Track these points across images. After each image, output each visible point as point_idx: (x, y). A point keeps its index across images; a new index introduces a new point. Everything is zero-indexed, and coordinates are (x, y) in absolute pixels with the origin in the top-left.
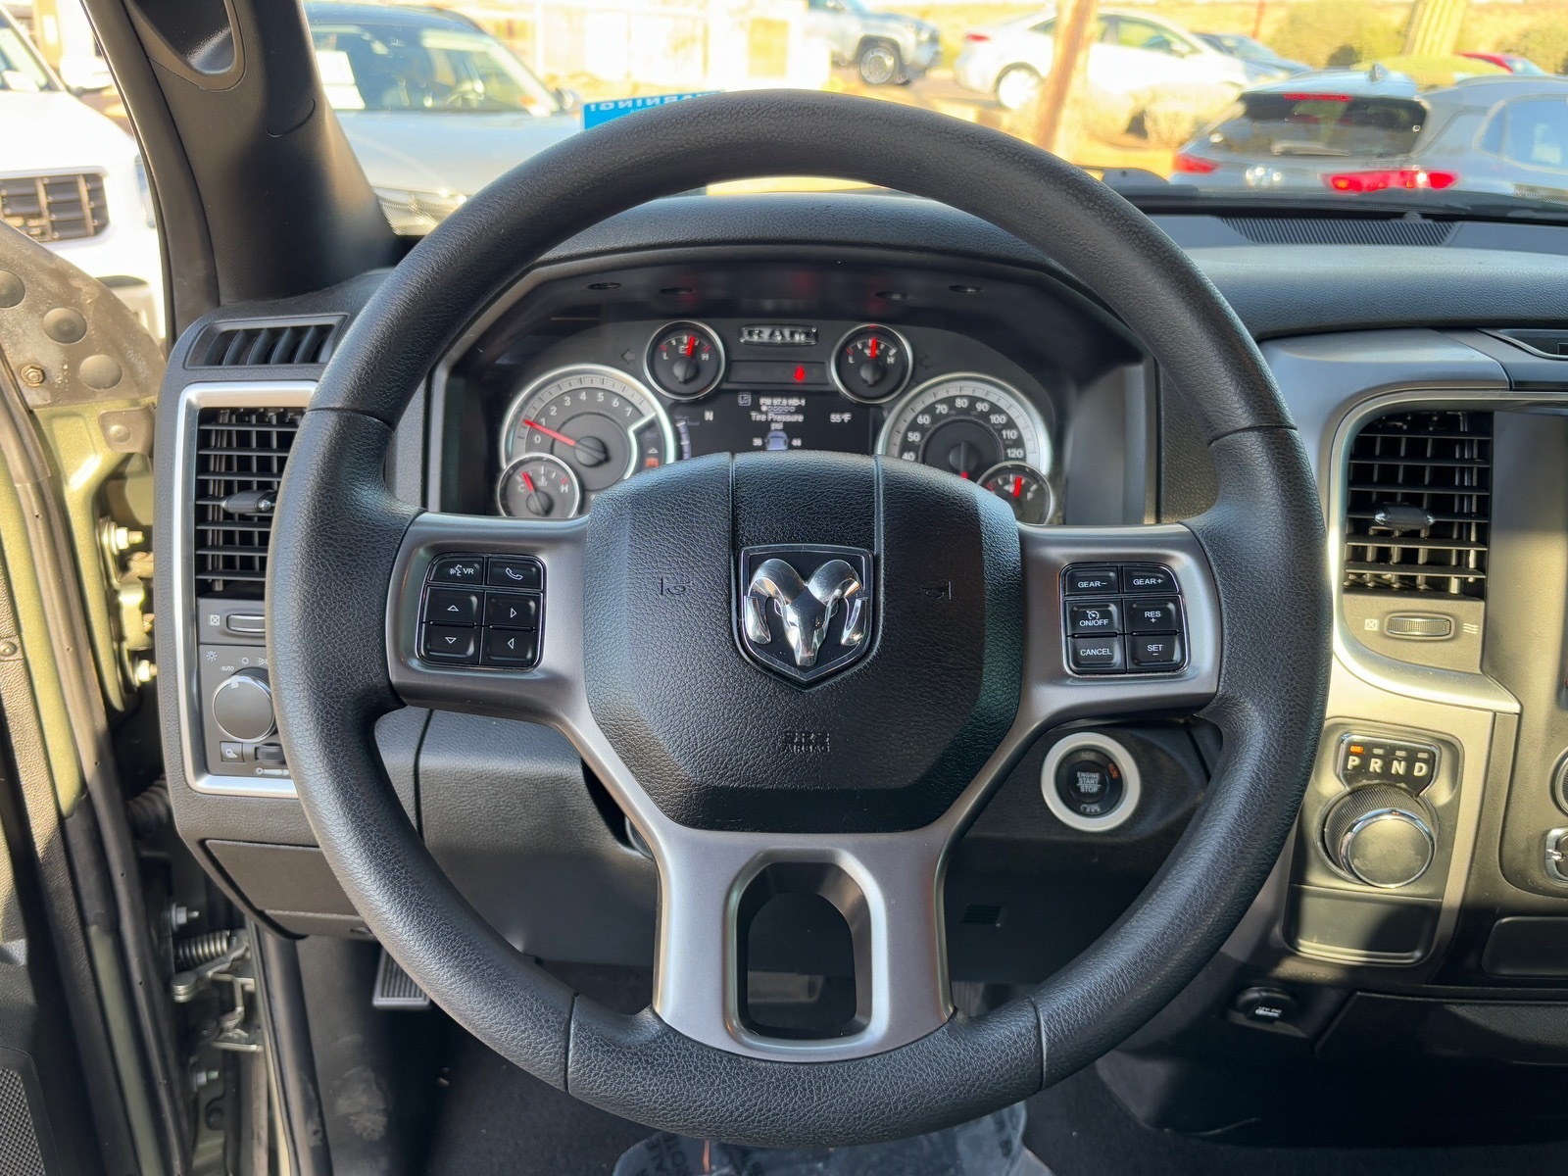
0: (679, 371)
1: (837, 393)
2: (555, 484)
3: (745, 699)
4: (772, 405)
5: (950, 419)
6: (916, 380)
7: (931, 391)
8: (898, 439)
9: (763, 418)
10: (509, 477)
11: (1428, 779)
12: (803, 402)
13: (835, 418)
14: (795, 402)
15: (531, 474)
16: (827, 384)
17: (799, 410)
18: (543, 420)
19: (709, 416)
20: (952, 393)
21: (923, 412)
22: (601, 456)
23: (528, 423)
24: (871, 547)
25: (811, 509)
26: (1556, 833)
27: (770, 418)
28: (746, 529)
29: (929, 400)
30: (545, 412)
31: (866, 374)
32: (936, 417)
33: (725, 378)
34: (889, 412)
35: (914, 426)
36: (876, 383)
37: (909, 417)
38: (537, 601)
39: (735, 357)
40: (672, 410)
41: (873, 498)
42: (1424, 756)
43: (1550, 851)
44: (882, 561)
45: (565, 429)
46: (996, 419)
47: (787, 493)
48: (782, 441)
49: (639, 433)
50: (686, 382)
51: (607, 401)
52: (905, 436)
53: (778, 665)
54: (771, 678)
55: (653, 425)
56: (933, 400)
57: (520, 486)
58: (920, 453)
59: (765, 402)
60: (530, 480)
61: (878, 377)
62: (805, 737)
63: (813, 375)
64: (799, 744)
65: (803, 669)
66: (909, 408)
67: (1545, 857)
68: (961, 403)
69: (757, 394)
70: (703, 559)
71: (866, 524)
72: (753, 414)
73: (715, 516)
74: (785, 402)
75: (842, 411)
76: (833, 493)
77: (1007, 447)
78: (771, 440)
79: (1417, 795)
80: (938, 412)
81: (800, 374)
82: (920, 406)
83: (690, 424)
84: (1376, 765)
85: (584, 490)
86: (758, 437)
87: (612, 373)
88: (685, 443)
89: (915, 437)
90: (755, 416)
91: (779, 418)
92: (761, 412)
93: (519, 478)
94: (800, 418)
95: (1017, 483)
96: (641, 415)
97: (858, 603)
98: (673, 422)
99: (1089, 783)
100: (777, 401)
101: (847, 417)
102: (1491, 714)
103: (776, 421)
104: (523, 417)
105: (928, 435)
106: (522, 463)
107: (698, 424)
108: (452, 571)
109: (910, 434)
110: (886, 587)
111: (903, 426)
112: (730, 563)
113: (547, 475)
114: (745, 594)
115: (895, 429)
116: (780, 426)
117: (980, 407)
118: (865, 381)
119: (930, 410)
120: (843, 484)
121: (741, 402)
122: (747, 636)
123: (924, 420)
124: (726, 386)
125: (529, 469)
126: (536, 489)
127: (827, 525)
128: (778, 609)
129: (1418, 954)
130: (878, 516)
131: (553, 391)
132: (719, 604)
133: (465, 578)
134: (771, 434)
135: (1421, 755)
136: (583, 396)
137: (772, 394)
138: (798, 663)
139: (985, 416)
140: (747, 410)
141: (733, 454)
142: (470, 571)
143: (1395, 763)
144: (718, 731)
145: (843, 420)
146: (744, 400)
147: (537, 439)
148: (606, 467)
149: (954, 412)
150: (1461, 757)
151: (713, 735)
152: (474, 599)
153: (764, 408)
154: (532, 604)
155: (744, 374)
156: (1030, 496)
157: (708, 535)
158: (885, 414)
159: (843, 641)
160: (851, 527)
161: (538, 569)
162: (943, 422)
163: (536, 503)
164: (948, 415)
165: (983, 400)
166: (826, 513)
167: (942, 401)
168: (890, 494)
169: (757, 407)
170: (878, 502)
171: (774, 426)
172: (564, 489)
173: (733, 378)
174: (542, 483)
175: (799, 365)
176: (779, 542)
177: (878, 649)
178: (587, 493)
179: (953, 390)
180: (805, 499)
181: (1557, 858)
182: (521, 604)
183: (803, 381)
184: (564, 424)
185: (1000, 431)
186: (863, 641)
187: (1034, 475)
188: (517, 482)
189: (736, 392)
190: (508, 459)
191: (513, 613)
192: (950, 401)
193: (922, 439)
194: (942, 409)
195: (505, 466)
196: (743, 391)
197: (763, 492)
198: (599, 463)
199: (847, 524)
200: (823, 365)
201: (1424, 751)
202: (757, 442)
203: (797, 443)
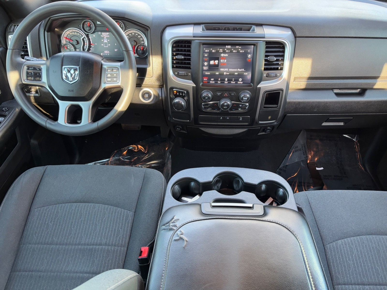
3: (64, 86)
7: (128, 32)
11: (185, 96)
14: (108, 33)
15: (67, 46)
17: (108, 35)
19: (94, 36)
24: (79, 66)
26: (203, 104)
28: (64, 64)
30: (67, 36)
38: (41, 72)
39: (96, 26)
40: (88, 35)
41: (80, 60)
43: (202, 106)
44: (80, 68)
45: (71, 39)
46: (139, 36)
48: (106, 40)
50: (89, 30)
51: (77, 34)
53: (67, 81)
55: (84, 38)
59: (103, 33)
62: (71, 90)
68: (133, 34)
69: (101, 32)
74: (106, 33)
77: (141, 41)
82: (127, 34)
83: (91, 37)
84: (178, 94)
85: (76, 49)
87: (77, 29)
88: (91, 40)
91: (105, 36)
92: (102, 35)
93: (65, 47)
94: (109, 36)
95: (143, 47)
96: (83, 36)
98: (88, 37)
99: (147, 96)
102: (192, 87)
104: (64, 37)
106: (65, 44)
110: (80, 72)
113: (69, 46)
116: (106, 38)
117: (136, 34)
122: (64, 78)
123: (128, 37)
124: (96, 31)
126: (68, 49)
127: (74, 63)
128: (67, 74)
129: (188, 121)
131: (68, 32)
132: (60, 74)
133: (31, 70)
134: (104, 39)
136: (73, 33)
139: (137, 36)
147: (67, 40)
148: (79, 44)
150: (189, 93)
152: (33, 73)
153: (103, 34)
156: (145, 49)
161: (41, 68)
164: (131, 36)
165: (137, 33)
166: (74, 61)
168: (82, 59)
172: (72, 48)
177: (79, 80)
179: (132, 32)
182: (39, 73)
184: (71, 37)
185: (140, 39)
187: (145, 46)
192: (131, 33)
194: (130, 35)
195: (62, 45)
196: (99, 32)
198: (77, 44)
199: (77, 63)
201: (184, 92)
202: (102, 40)
203: (109, 40)
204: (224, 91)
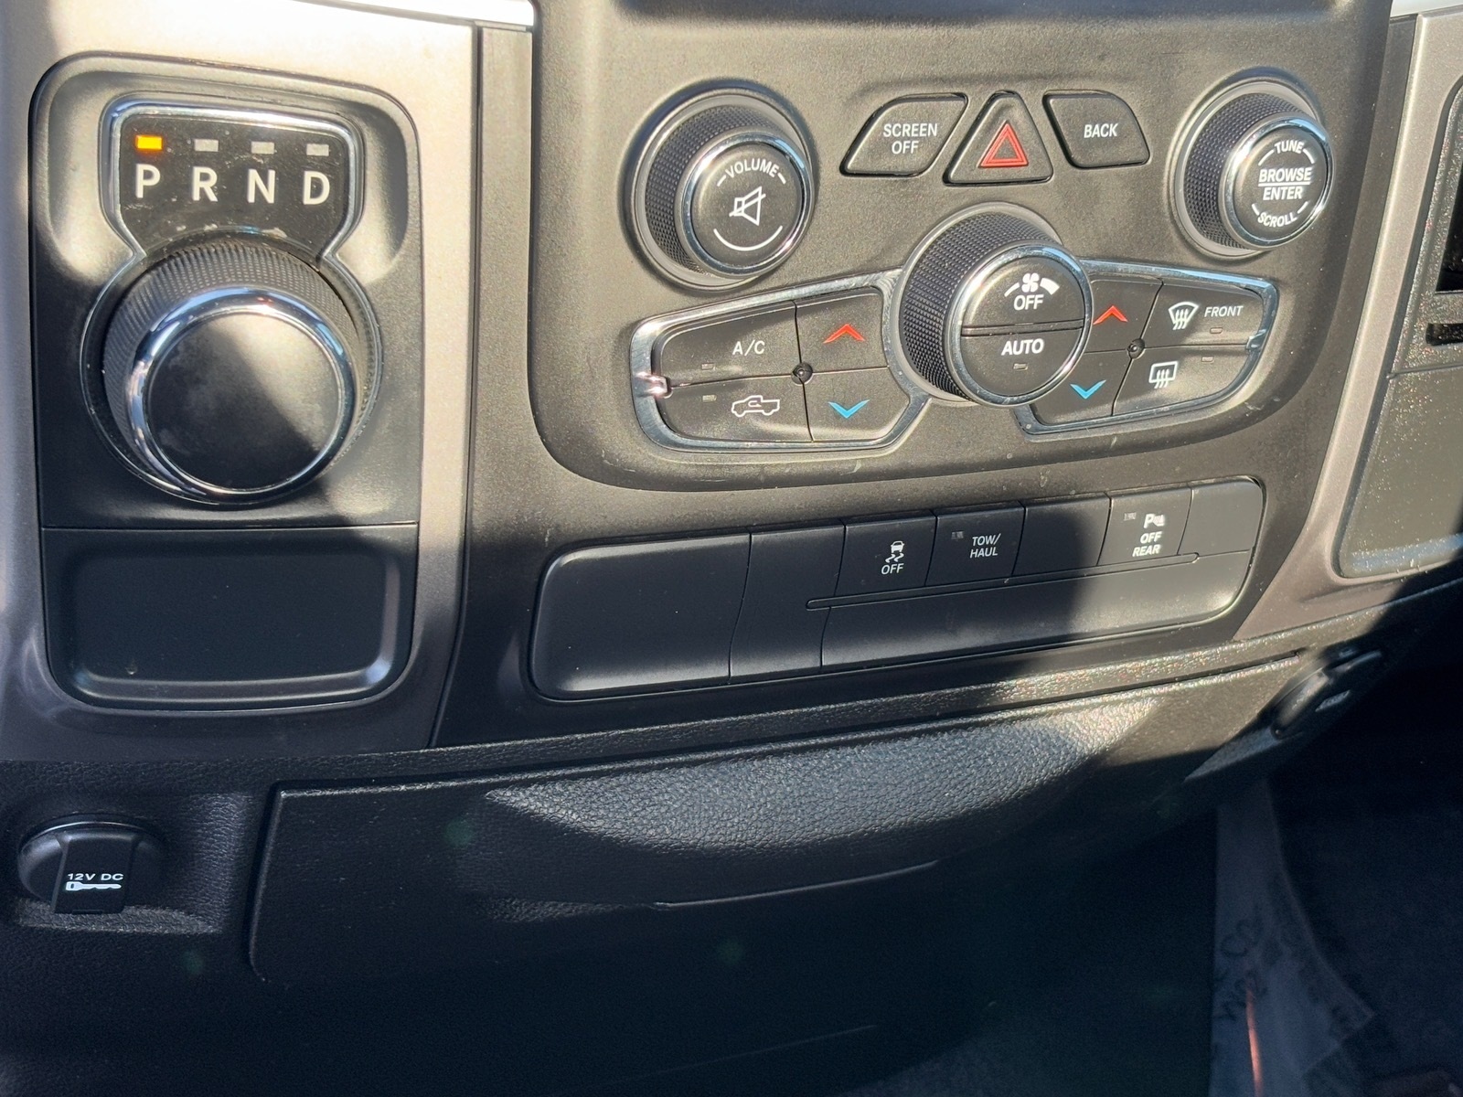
11: (337, 216)
26: (650, 330)
42: (322, 151)
43: (642, 374)
67: (635, 390)
79: (318, 259)
84: (204, 184)
102: (467, 33)
129: (379, 670)
135: (315, 150)
143: (253, 175)
150: (410, 150)
181: (659, 390)
201: (320, 139)
204: (971, 80)
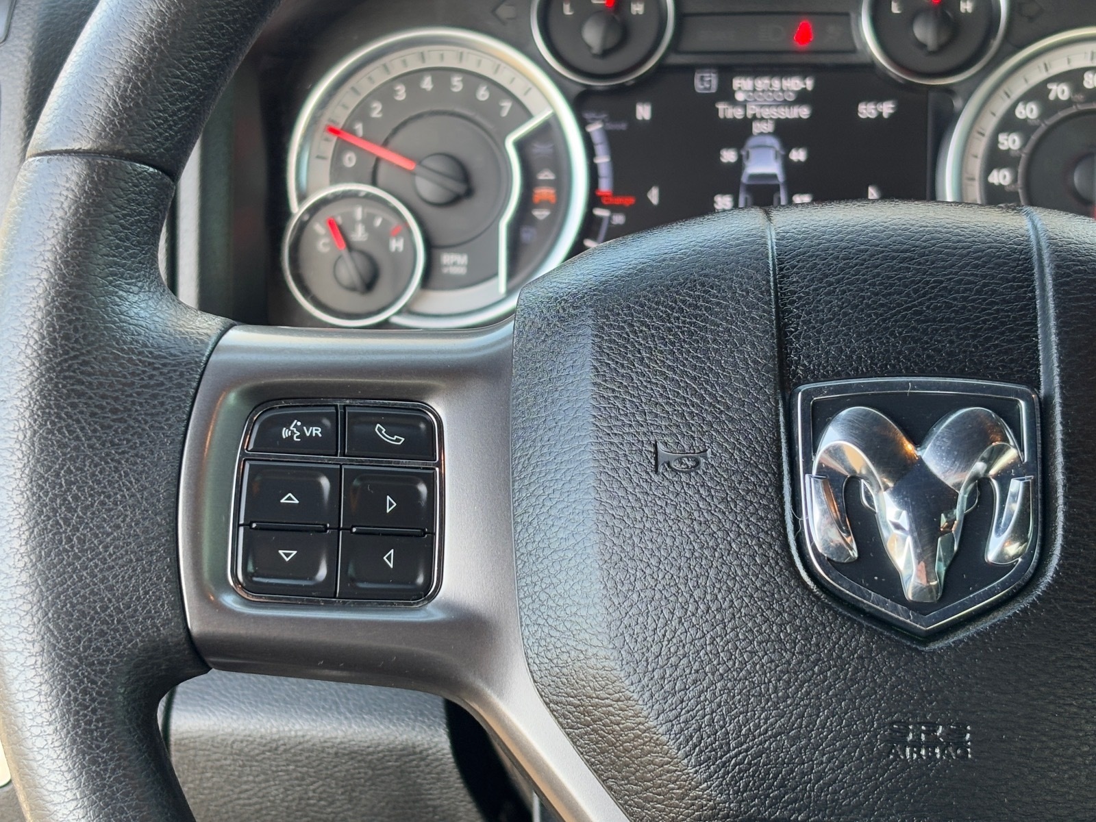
0: (593, 35)
1: (872, 66)
2: (381, 237)
3: (815, 663)
4: (754, 90)
5: (1073, 110)
6: (1014, 43)
7: (1040, 62)
8: (980, 147)
9: (738, 113)
10: (302, 226)
12: (809, 84)
13: (867, 110)
14: (795, 84)
15: (339, 220)
16: (854, 51)
17: (802, 98)
18: (359, 127)
19: (643, 111)
20: (1078, 63)
21: (1026, 98)
22: (459, 188)
23: (333, 131)
24: (1034, 383)
25: (920, 313)
27: (750, 113)
28: (802, 354)
29: (1035, 75)
30: (361, 112)
31: (924, 32)
32: (1049, 107)
33: (674, 47)
34: (966, 101)
35: (1009, 123)
36: (942, 48)
37: (1000, 106)
38: (430, 481)
39: (691, 7)
40: (581, 103)
41: (1033, 291)
44: (1058, 410)
45: (398, 140)
47: (873, 285)
48: (771, 153)
49: (521, 146)
50: (606, 53)
51: (470, 90)
52: (994, 141)
53: (872, 601)
54: (860, 625)
55: (550, 129)
56: (1044, 76)
57: (322, 241)
58: (1020, 170)
59: (742, 85)
60: (339, 231)
61: (944, 38)
62: (927, 733)
63: (826, 37)
64: (916, 744)
65: (918, 607)
66: (1001, 92)
68: (1091, 81)
69: (727, 72)
70: (728, 408)
71: (1021, 338)
72: (721, 106)
73: (748, 330)
74: (776, 83)
75: (879, 99)
76: (959, 282)
78: (753, 153)
80: (1052, 97)
81: (804, 36)
82: (1019, 86)
83: (611, 126)
85: (431, 247)
86: (729, 146)
87: (474, 42)
88: (603, 160)
89: (1010, 142)
90: (725, 111)
91: (766, 113)
92: (734, 103)
93: (319, 227)
94: (804, 112)
96: (529, 115)
97: (1016, 486)
98: (583, 124)
100: (762, 83)
101: (887, 108)
103: (762, 119)
104: (324, 122)
105: (1034, 138)
106: (324, 202)
107: (623, 126)
108: (285, 433)
109: (1002, 138)
110: (1066, 455)
111: (990, 123)
112: (778, 415)
113: (368, 221)
114: (808, 470)
115: (977, 128)
116: (768, 127)
118: (922, 46)
119: (1038, 93)
120: (976, 266)
121: (699, 87)
122: (814, 548)
123: (1029, 112)
124: (675, 59)
125: (336, 213)
126: (350, 247)
127: (951, 342)
128: (869, 498)
130: (1046, 324)
131: (374, 77)
132: (762, 491)
133: (308, 444)
134: (751, 142)
136: (427, 83)
137: (755, 71)
138: (909, 595)
140: (711, 100)
141: (767, 213)
142: (316, 431)
144: (767, 719)
145: (880, 114)
146: (706, 82)
147: (350, 160)
148: (466, 206)
149: (1080, 97)
151: (758, 726)
152: (325, 482)
153: (740, 97)
154: (423, 488)
155: (707, 37)
157: (735, 365)
158: (957, 103)
159: (991, 556)
160: (996, 346)
161: (430, 424)
162: (1061, 114)
163: (349, 271)
164: (1069, 103)
166: (949, 320)
167: (1058, 78)
168: (1067, 284)
169: (726, 94)
170: (1044, 297)
171: (757, 127)
172: (397, 245)
173: (689, 43)
174: (359, 235)
175: (805, 20)
176: (864, 376)
177: (1056, 572)
178: (435, 252)
179: (1080, 57)
180: (908, 295)
182: (403, 486)
183: (811, 45)
184: (396, 131)
186: (1027, 556)
188: (317, 236)
189: (690, 70)
190: (302, 198)
191: (390, 504)
192: (1074, 77)
193: (1024, 145)
194: (1060, 92)
195: (297, 210)
196: (705, 66)
197: (830, 284)
198: (454, 200)
199: (988, 339)
200: (846, 17)
202: (729, 156)
203: (798, 155)
